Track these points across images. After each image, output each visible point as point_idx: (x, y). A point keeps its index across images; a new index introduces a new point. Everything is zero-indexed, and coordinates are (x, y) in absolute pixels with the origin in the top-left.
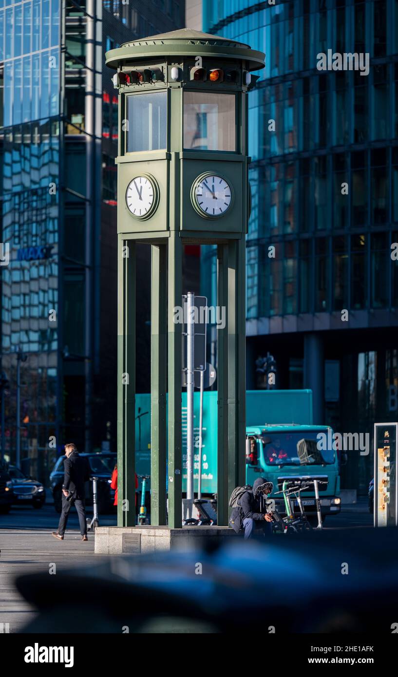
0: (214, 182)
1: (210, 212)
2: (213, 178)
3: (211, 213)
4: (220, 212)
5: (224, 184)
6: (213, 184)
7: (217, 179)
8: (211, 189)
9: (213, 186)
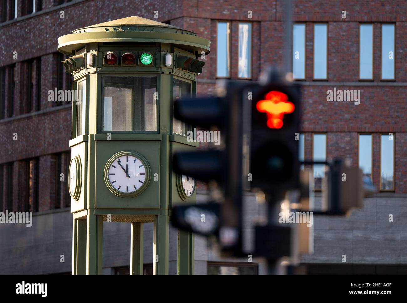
0: (127, 161)
1: (123, 190)
2: (127, 157)
3: (125, 191)
4: (134, 190)
5: (139, 163)
6: (127, 163)
7: (132, 159)
8: (125, 168)
9: (127, 165)
